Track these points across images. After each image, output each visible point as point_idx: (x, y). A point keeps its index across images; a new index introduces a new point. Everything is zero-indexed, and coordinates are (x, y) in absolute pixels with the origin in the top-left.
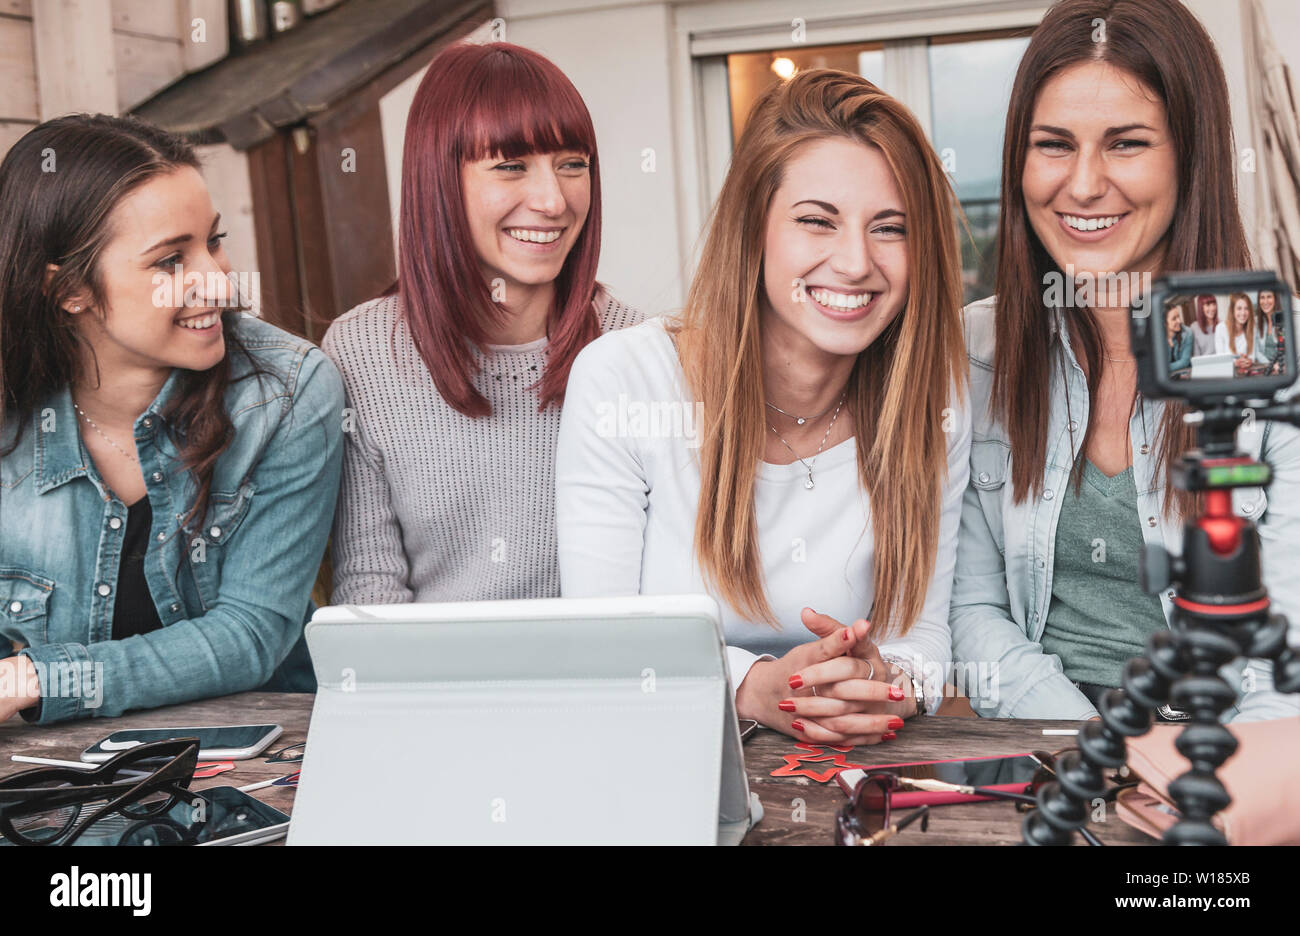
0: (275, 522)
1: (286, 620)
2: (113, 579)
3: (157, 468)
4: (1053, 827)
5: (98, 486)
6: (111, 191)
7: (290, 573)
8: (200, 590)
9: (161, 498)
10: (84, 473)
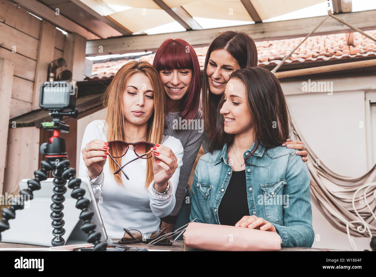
2: (226, 188)
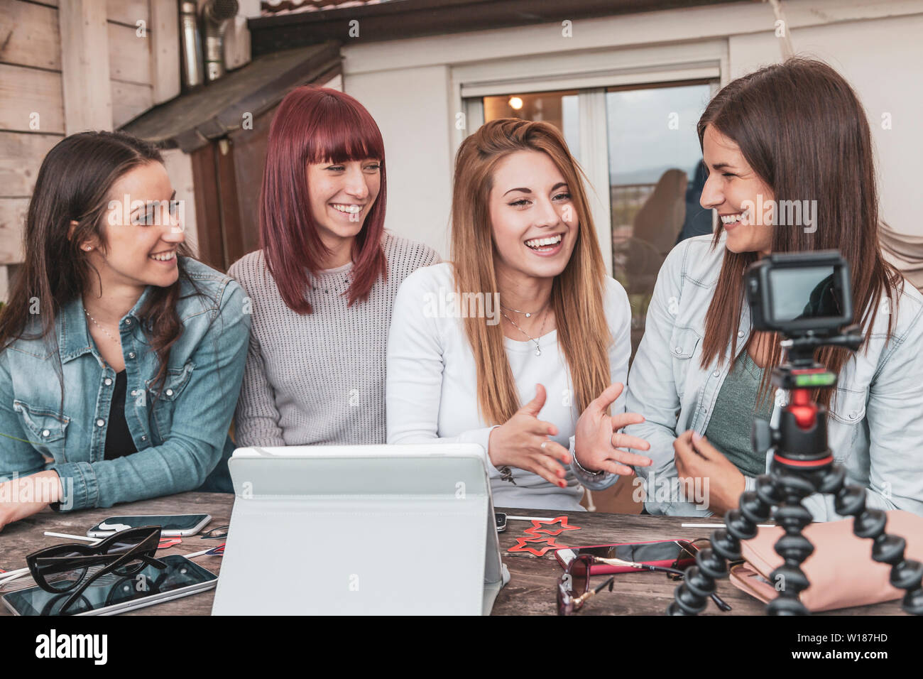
0: (206, 387)
1: (213, 447)
2: (106, 416)
3: (132, 350)
4: (694, 594)
5: (98, 358)
6: (110, 175)
7: (216, 419)
8: (160, 428)
9: (133, 369)
10: (89, 351)
